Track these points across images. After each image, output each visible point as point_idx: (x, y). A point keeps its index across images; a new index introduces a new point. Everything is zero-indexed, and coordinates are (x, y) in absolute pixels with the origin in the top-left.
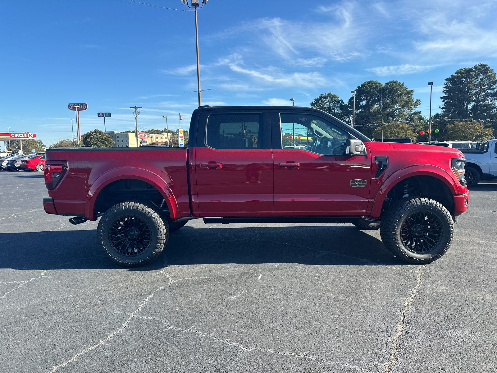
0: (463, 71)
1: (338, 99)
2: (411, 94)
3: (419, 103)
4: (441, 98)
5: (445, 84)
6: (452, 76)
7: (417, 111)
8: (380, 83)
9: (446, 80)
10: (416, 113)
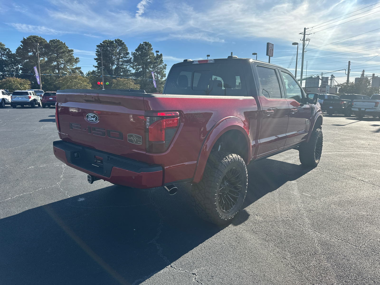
0: (108, 42)
1: (4, 47)
2: (72, 53)
3: (78, 60)
4: (95, 59)
5: (96, 49)
6: (101, 44)
7: (78, 67)
8: (44, 39)
9: (97, 46)
10: (76, 68)
